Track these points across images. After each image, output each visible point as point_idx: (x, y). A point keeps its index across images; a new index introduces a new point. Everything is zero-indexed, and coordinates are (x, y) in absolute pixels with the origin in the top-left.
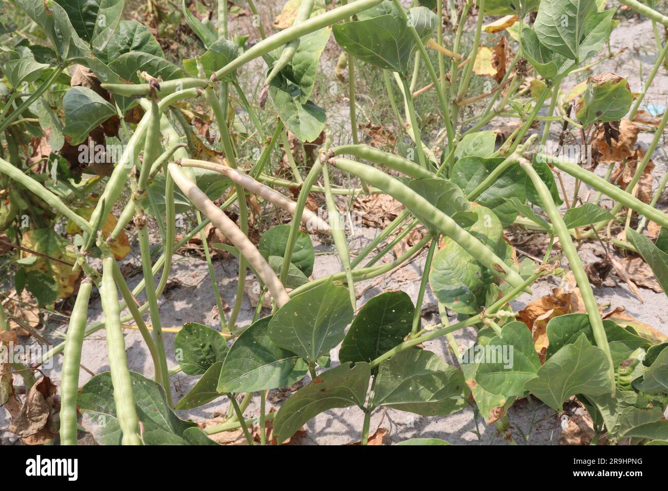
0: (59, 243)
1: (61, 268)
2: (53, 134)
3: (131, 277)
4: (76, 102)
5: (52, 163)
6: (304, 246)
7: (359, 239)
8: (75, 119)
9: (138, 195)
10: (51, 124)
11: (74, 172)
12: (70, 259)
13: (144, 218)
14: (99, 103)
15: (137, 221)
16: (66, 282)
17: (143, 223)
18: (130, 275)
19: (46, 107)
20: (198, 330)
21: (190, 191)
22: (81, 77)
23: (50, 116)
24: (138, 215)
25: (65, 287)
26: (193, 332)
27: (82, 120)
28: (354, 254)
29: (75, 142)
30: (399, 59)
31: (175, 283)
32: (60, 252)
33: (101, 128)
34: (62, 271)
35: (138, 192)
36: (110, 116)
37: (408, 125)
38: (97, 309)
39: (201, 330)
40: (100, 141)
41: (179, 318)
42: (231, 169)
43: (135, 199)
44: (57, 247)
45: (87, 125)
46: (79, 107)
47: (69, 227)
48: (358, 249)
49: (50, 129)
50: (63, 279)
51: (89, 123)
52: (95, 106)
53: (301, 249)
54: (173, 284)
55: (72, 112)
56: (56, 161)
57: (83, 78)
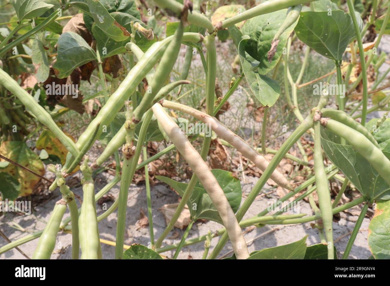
0: (28, 155)
1: (26, 173)
2: (41, 70)
3: (77, 187)
4: (68, 43)
5: (35, 92)
6: (234, 189)
7: (250, 185)
8: (65, 57)
9: (133, 123)
10: (41, 61)
11: (50, 103)
12: (34, 168)
13: (134, 148)
14: (85, 48)
15: (126, 151)
16: (28, 185)
17: (132, 154)
18: (76, 185)
19: (40, 47)
20: (143, 251)
21: (173, 130)
22: (72, 28)
23: (41, 55)
24: (128, 144)
25: (26, 188)
26: (139, 252)
27: (71, 59)
28: (246, 196)
29: (62, 76)
30: (338, 49)
31: (110, 197)
32: (28, 161)
33: (79, 71)
34: (26, 176)
35: (134, 121)
36: (92, 59)
37: (295, 107)
38: (46, 208)
39: (146, 251)
40: (76, 81)
41: (110, 226)
42: (209, 116)
43: (129, 128)
44: (26, 157)
45: (73, 64)
46: (70, 48)
47: (38, 143)
48: (249, 192)
49: (39, 65)
50: (26, 182)
51: (75, 63)
52: (82, 50)
53: (231, 191)
54: (108, 198)
55: (64, 51)
56: (39, 91)
57: (73, 28)
